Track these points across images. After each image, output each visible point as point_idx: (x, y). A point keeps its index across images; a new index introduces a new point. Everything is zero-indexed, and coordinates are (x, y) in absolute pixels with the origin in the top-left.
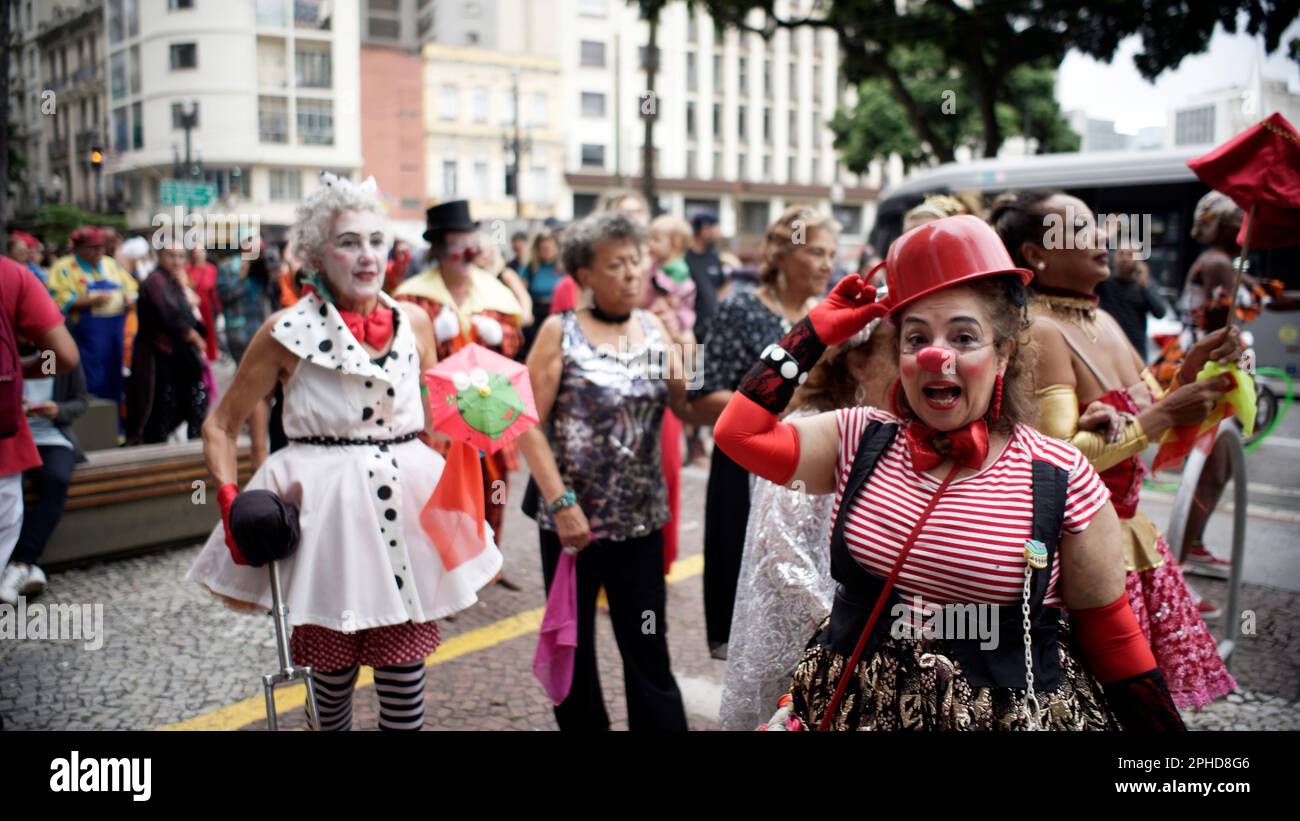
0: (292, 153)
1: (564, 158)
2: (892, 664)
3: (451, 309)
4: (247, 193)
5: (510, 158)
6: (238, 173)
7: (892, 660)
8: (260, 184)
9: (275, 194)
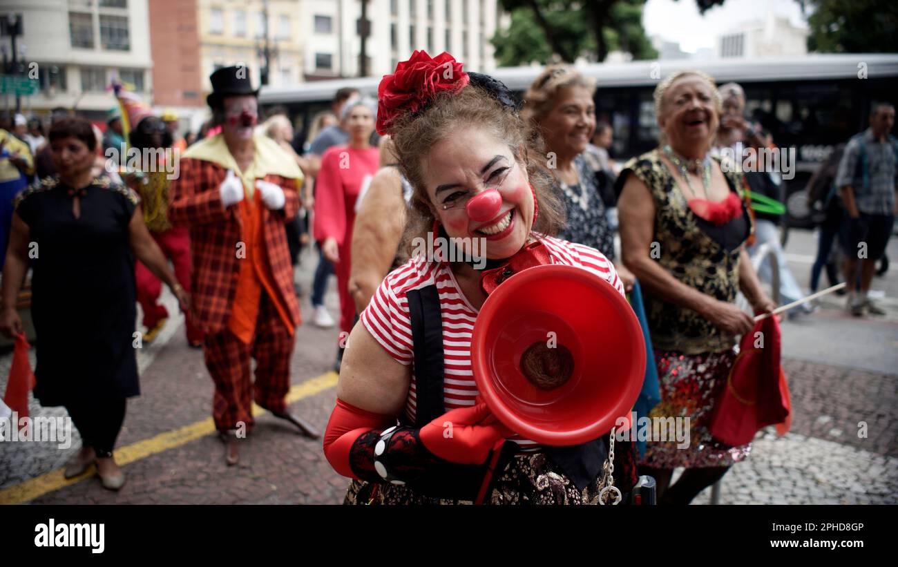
0: (98, 56)
1: (303, 63)
2: (513, 497)
3: (236, 175)
4: (64, 87)
5: (263, 62)
6: (55, 70)
7: (513, 494)
8: (74, 80)
9: (86, 87)
